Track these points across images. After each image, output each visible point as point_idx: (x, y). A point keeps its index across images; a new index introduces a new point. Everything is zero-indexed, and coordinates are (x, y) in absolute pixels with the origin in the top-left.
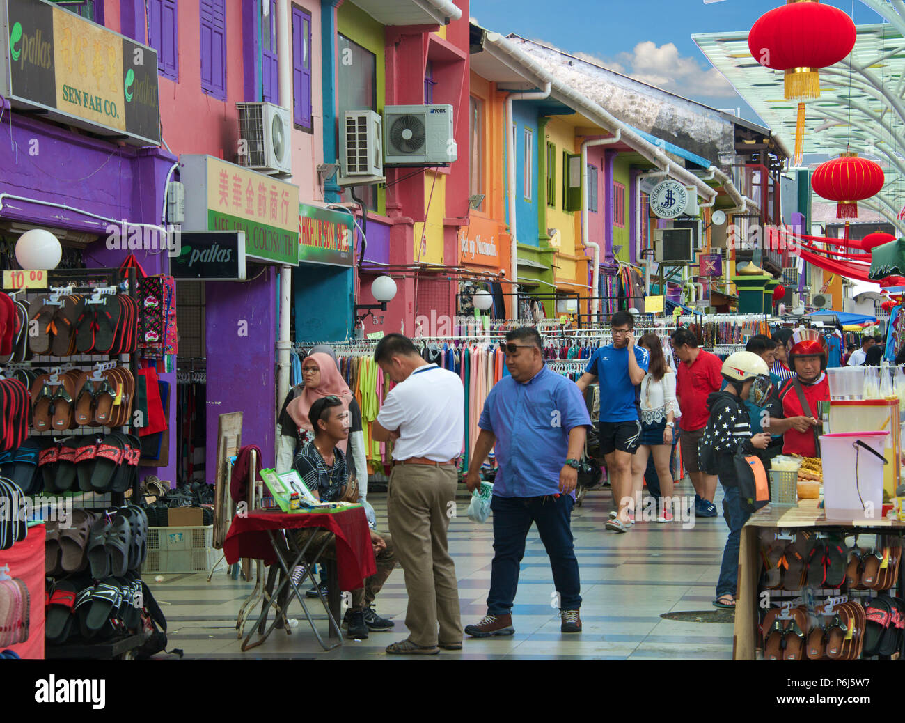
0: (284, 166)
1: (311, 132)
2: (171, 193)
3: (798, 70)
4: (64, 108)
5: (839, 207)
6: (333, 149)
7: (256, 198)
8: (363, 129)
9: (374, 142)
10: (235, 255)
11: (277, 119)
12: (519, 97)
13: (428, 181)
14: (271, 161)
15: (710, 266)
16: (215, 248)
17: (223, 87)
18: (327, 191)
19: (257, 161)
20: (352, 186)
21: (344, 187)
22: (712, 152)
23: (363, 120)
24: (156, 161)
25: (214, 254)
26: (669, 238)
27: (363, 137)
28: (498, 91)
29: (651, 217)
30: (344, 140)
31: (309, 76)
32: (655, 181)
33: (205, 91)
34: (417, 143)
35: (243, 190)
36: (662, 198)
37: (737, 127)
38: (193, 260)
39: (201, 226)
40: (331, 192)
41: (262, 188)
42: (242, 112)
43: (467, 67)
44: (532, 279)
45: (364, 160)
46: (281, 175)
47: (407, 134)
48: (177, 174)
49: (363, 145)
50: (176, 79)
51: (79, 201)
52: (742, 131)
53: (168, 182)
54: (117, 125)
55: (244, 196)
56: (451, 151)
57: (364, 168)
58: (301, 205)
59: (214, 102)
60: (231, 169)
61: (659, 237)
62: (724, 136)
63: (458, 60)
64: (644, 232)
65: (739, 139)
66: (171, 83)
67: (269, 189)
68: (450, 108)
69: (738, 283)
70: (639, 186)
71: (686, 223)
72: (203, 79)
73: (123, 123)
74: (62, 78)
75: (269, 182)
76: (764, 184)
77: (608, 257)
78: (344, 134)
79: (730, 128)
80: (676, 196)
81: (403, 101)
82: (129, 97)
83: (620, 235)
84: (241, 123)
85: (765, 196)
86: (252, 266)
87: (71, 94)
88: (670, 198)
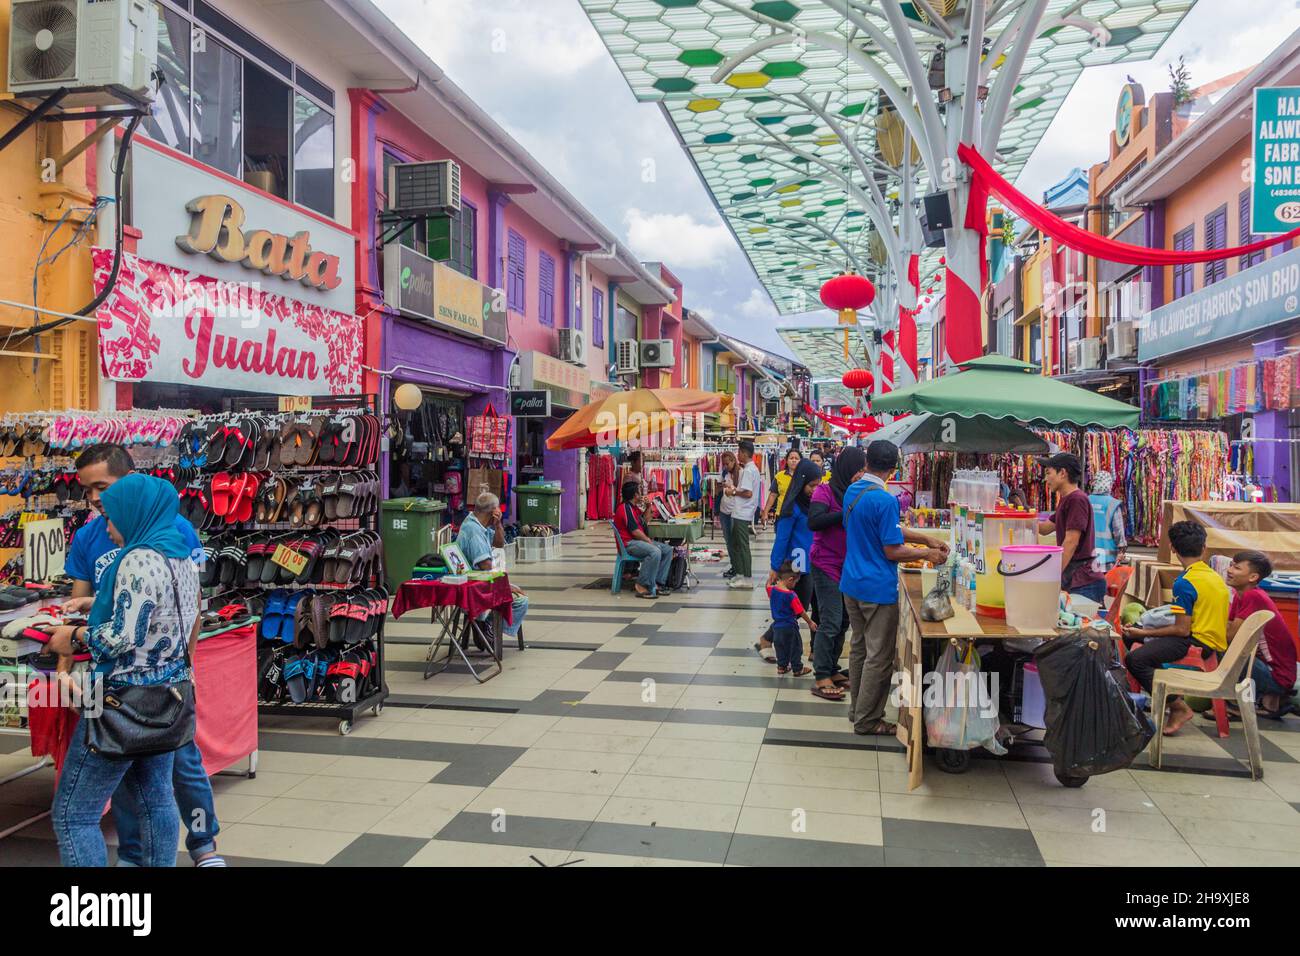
0: (580, 360)
1: (602, 348)
2: (513, 370)
3: (846, 310)
4: (438, 318)
5: (855, 392)
6: (613, 358)
7: (564, 375)
8: (628, 348)
9: (633, 354)
10: (545, 403)
11: (579, 338)
12: (705, 342)
13: (661, 376)
14: (574, 357)
15: (784, 419)
16: (534, 399)
17: (552, 321)
18: (611, 377)
19: (567, 357)
20: (623, 375)
21: (619, 375)
22: (783, 373)
23: (628, 343)
24: (505, 354)
25: (533, 403)
26: (768, 406)
27: (628, 351)
28: (696, 340)
29: (761, 398)
30: (619, 354)
31: (601, 321)
32: (763, 383)
33: (541, 322)
34: (654, 358)
35: (556, 370)
36: (765, 389)
37: (793, 365)
38: (523, 406)
39: (528, 387)
40: (612, 377)
41: (568, 371)
42: (560, 333)
43: (681, 325)
44: (711, 422)
45: (628, 362)
46: (580, 365)
47: (651, 353)
48: (517, 361)
49: (628, 355)
50: (524, 314)
51: (456, 372)
52: (795, 366)
53: (512, 365)
54: (478, 332)
55: (557, 374)
56: (671, 361)
57: (628, 366)
58: (592, 382)
59: (546, 329)
60: (550, 360)
61: (764, 405)
62: (788, 368)
63: (678, 323)
64: (758, 403)
65: (794, 370)
66: (520, 316)
67: (573, 371)
68: (671, 341)
69: (794, 426)
70: (756, 385)
71: (775, 400)
72: (540, 316)
73: (482, 331)
74: (437, 303)
75: (571, 367)
76: (803, 387)
77: (743, 414)
78: (619, 350)
79: (790, 365)
80: (771, 389)
81: (650, 338)
82: (486, 317)
83: (748, 405)
84: (560, 338)
85: (804, 393)
86: (555, 410)
87: (444, 311)
88: (768, 389)
